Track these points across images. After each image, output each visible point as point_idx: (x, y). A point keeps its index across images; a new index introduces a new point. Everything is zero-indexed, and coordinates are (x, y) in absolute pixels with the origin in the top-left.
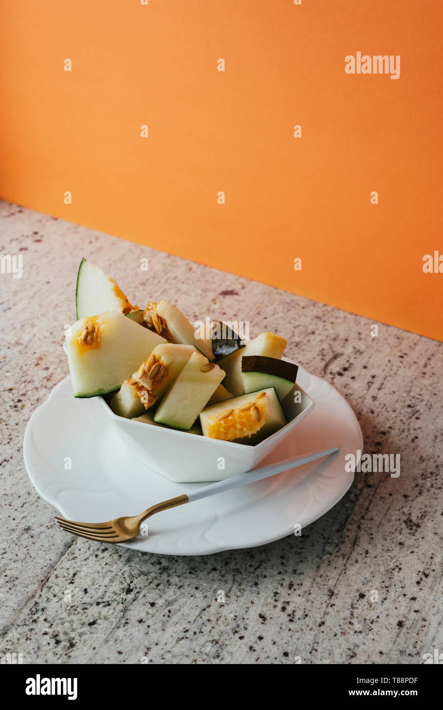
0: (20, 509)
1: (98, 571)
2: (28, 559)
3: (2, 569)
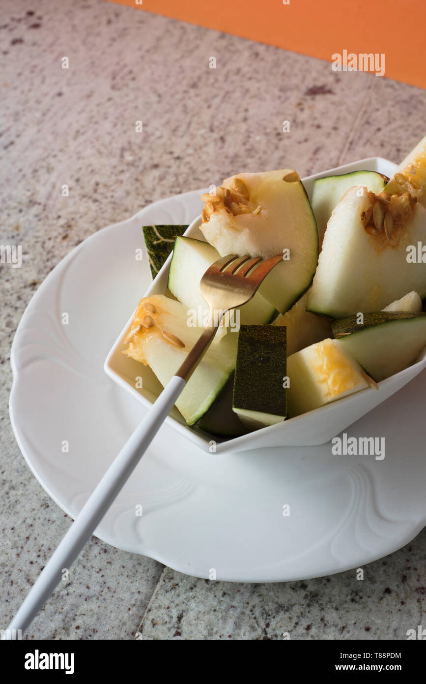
1: (213, 609)
2: (107, 595)
3: (71, 615)
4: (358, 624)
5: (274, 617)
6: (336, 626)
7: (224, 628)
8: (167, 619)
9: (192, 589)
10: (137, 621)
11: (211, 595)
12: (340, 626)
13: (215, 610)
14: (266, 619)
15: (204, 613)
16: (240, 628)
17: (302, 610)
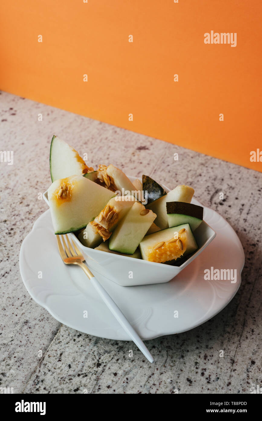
0: (20, 308)
1: (76, 351)
2: (29, 344)
3: (12, 352)
5: (103, 355)
7: (80, 359)
8: (55, 355)
10: (42, 355)
11: (76, 346)
15: (72, 353)
16: (87, 359)
17: (115, 353)
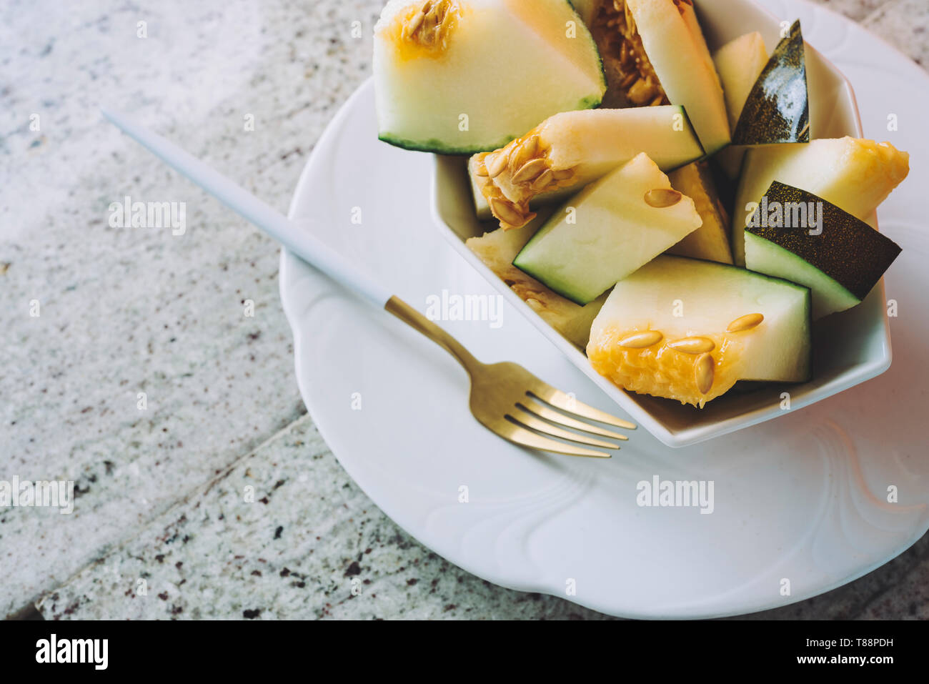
0: (264, 282)
1: (322, 495)
2: (220, 410)
3: (167, 412)
4: (472, 612)
5: (382, 546)
6: (445, 599)
7: (318, 525)
8: (264, 477)
9: (315, 458)
10: (231, 459)
11: (331, 477)
12: (449, 602)
13: (323, 499)
14: (372, 543)
15: (310, 494)
16: (336, 536)
17: (420, 557)
